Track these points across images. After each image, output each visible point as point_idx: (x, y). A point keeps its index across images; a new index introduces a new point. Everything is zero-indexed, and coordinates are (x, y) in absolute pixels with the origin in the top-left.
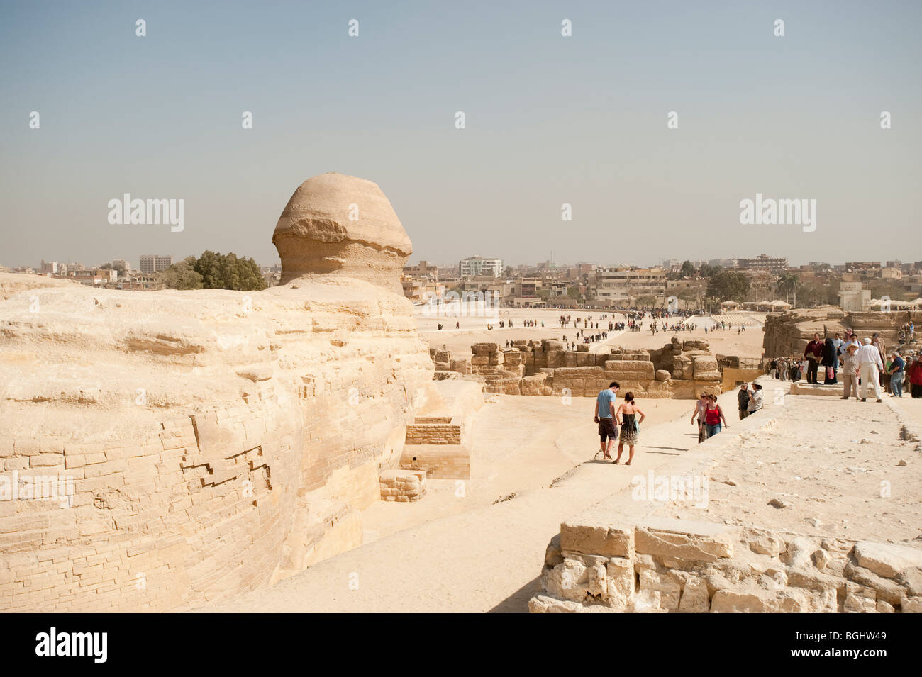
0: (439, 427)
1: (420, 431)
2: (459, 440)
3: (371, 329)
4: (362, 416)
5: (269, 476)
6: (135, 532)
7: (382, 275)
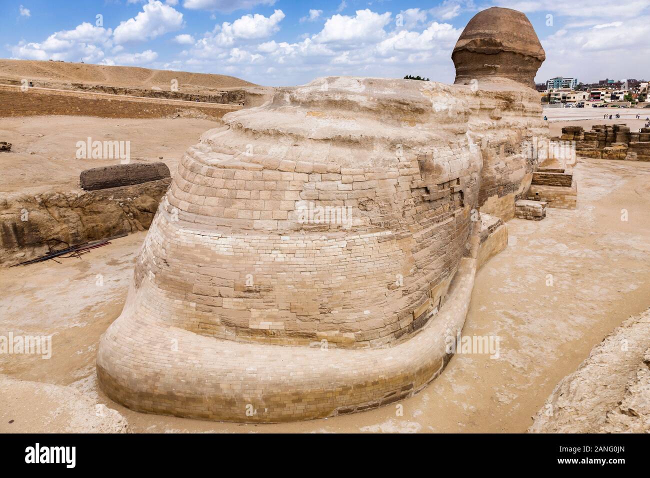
0: (556, 175)
1: (542, 177)
2: (570, 184)
3: (514, 110)
4: (508, 165)
5: (463, 198)
6: (382, 227)
7: (523, 76)
